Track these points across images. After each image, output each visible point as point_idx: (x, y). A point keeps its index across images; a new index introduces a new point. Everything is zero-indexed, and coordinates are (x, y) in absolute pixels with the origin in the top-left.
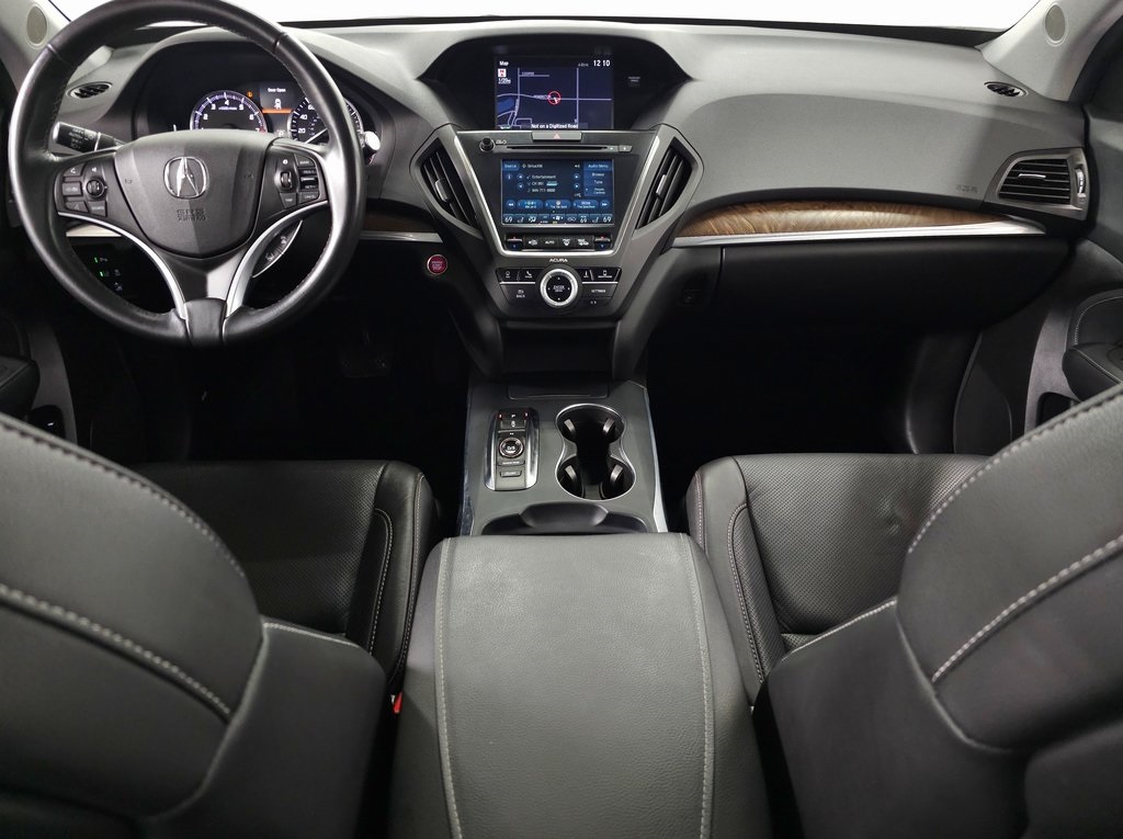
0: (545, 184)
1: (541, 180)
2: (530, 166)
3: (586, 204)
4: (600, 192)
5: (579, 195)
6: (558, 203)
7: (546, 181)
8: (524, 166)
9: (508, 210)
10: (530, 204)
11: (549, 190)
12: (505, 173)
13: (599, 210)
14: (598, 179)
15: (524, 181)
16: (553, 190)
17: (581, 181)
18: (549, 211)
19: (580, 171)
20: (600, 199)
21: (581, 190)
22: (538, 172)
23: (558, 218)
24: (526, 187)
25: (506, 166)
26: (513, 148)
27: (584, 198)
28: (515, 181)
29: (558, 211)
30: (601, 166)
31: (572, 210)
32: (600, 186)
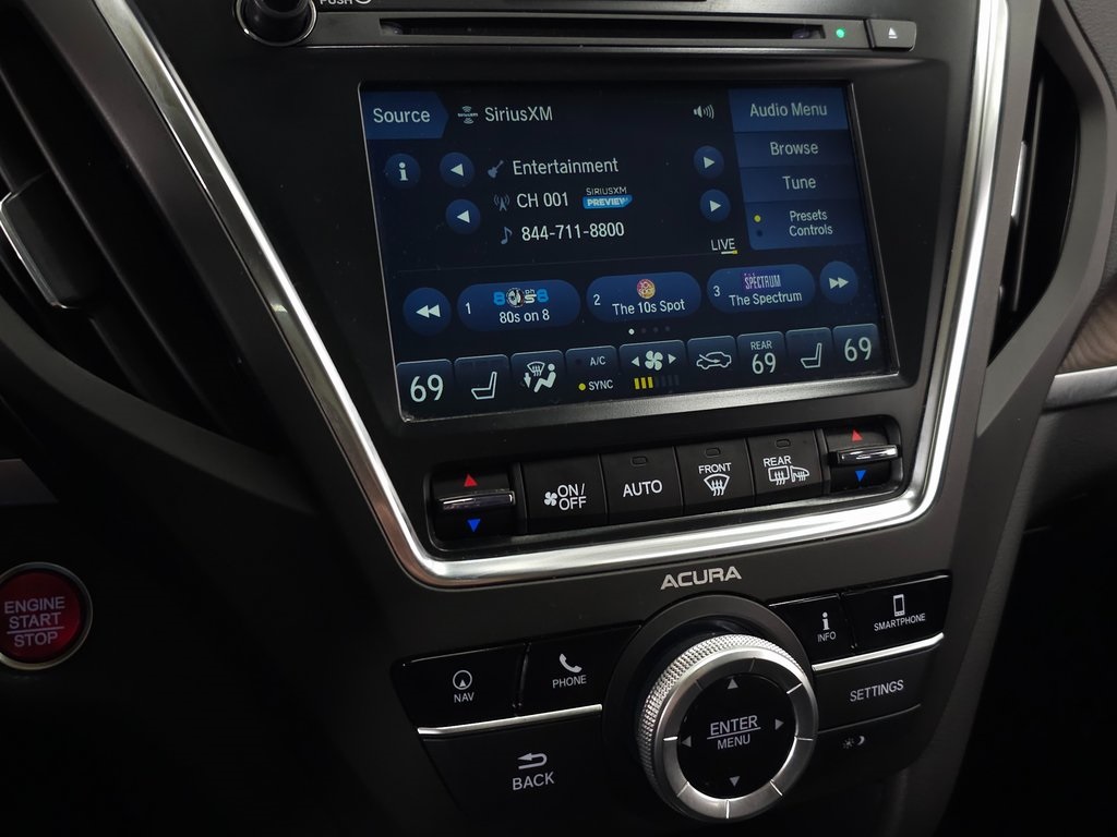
0: (577, 198)
1: (552, 182)
2: (494, 115)
3: (764, 287)
4: (811, 225)
5: (728, 247)
6: (647, 289)
7: (577, 186)
8: (468, 115)
9: (421, 342)
10: (520, 302)
11: (598, 230)
12: (387, 146)
13: (820, 308)
14: (798, 167)
15: (473, 190)
16: (617, 229)
17: (727, 181)
18: (611, 330)
19: (720, 133)
20: (813, 257)
21: (733, 222)
22: (533, 141)
23: (654, 361)
24: (490, 221)
25: (383, 117)
26: (406, 26)
27: (751, 258)
28: (435, 191)
29: (653, 328)
30: (799, 109)
31: (708, 318)
32: (806, 202)
